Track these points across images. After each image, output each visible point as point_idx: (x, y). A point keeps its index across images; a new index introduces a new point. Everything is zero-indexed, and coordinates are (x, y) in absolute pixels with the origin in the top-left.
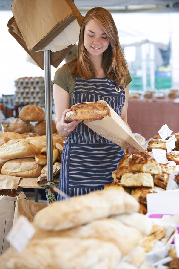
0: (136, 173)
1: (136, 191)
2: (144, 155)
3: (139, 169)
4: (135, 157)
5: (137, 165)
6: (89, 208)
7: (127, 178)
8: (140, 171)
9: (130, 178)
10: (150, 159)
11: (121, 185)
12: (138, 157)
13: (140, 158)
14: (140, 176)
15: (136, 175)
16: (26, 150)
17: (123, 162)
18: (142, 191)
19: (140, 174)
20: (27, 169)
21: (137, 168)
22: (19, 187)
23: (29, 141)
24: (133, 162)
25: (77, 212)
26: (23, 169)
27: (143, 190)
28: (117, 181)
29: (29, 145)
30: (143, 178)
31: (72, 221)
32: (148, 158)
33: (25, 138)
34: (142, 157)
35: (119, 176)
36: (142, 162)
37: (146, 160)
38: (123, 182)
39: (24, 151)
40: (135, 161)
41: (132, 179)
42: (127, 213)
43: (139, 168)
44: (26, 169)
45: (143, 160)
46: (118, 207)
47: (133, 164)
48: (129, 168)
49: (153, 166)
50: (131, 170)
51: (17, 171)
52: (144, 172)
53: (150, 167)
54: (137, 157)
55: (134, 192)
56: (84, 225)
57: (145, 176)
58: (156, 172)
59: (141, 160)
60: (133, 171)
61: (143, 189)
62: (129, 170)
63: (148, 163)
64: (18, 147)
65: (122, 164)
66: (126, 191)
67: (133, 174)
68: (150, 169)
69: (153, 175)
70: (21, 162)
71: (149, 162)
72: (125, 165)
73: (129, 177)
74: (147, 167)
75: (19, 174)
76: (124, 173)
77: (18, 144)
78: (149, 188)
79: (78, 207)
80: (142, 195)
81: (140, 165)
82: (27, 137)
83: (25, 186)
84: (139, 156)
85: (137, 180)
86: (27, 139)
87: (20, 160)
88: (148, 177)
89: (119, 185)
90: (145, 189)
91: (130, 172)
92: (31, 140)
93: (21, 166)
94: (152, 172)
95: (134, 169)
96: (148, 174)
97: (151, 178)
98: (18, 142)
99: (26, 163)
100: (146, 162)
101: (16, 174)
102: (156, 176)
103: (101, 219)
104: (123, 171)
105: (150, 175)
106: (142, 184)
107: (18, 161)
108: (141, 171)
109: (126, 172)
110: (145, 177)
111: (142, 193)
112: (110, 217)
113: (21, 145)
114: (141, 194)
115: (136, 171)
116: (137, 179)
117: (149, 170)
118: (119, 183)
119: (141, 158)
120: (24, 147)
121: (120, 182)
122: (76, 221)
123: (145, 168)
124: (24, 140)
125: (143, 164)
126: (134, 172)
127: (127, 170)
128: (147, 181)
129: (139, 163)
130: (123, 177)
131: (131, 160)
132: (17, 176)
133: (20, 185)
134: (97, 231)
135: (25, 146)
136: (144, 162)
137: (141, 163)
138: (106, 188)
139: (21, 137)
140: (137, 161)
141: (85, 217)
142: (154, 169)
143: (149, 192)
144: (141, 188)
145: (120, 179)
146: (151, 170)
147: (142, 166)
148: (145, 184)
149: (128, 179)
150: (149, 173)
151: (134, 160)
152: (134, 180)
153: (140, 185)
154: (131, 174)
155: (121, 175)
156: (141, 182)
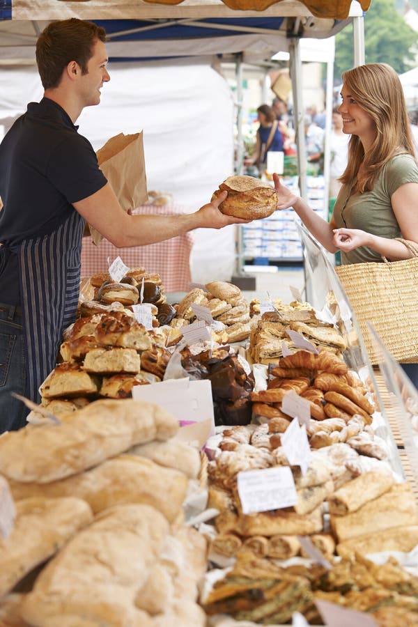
0: (111, 349)
1: (112, 379)
2: (122, 316)
3: (115, 342)
4: (106, 320)
5: (112, 335)
6: (100, 437)
7: (95, 358)
8: (117, 346)
9: (100, 358)
10: (133, 323)
11: (84, 371)
12: (114, 321)
13: (116, 323)
14: (118, 354)
15: (112, 352)
17: (80, 328)
19: (118, 350)
21: (112, 340)
24: (104, 328)
25: (80, 446)
27: (123, 379)
30: (125, 358)
32: (130, 323)
34: (119, 321)
35: (78, 354)
36: (121, 329)
37: (128, 325)
38: (88, 364)
40: (108, 329)
41: (104, 359)
42: (157, 441)
43: (115, 339)
45: (121, 326)
47: (104, 333)
48: (97, 340)
49: (139, 336)
50: (101, 343)
52: (125, 347)
53: (134, 337)
54: (109, 320)
55: (108, 383)
56: (90, 469)
57: (128, 354)
58: (143, 346)
59: (118, 326)
60: (105, 345)
61: (124, 376)
62: (98, 344)
63: (130, 331)
65: (79, 331)
66: (93, 380)
67: (105, 350)
68: (134, 341)
69: (139, 351)
71: (131, 329)
72: (87, 334)
73: (99, 356)
74: (129, 338)
76: (88, 349)
78: (133, 374)
80: (123, 388)
81: (117, 335)
84: (114, 318)
85: (113, 362)
88: (132, 356)
89: (81, 370)
90: (127, 377)
91: (99, 347)
94: (138, 346)
95: (107, 341)
96: (132, 350)
97: (137, 357)
100: (128, 330)
102: (143, 354)
104: (85, 346)
105: (135, 352)
106: (123, 368)
108: (119, 345)
109: (93, 348)
110: (128, 357)
111: (123, 384)
114: (121, 386)
115: (111, 346)
116: (114, 359)
117: (131, 344)
118: (81, 367)
119: (118, 323)
121: (82, 364)
123: (125, 339)
125: (123, 332)
126: (107, 348)
127: (93, 343)
128: (131, 363)
129: (114, 332)
130: (88, 355)
131: (101, 327)
134: (116, 481)
136: (124, 329)
137: (120, 332)
138: (59, 375)
140: (112, 329)
142: (141, 340)
143: (136, 383)
144: (122, 374)
145: (81, 359)
146: (135, 343)
147: (121, 337)
148: (128, 368)
149: (97, 360)
150: (133, 348)
151: (106, 327)
152: (108, 361)
153: (119, 370)
154: (101, 351)
155: (83, 352)
156: (120, 364)
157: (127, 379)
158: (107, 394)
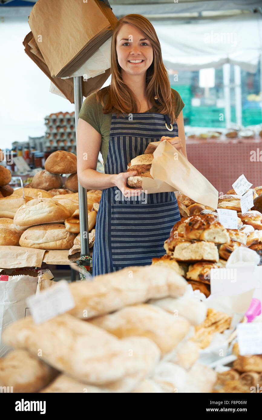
0: (195, 243)
1: (195, 266)
2: (206, 217)
3: (198, 236)
4: (193, 221)
5: (196, 231)
6: (118, 291)
7: (183, 250)
8: (199, 240)
9: (186, 250)
10: (213, 222)
11: (174, 260)
12: (198, 221)
13: (199, 222)
14: (200, 246)
15: (195, 245)
16: (53, 213)
17: (177, 227)
18: (203, 267)
19: (200, 243)
20: (54, 239)
21: (196, 235)
22: (43, 263)
23: (57, 201)
24: (190, 227)
25: (101, 295)
26: (49, 239)
27: (203, 265)
28: (170, 253)
29: (57, 206)
30: (204, 249)
31: (94, 308)
32: (211, 222)
33: (53, 196)
34: (203, 221)
35: (172, 247)
36: (203, 227)
37: (209, 224)
38: (177, 254)
39: (50, 214)
40: (193, 227)
41: (189, 250)
42: (170, 297)
43: (198, 235)
44: (52, 238)
45: (204, 225)
46: (158, 289)
47: (190, 230)
48: (185, 236)
49: (218, 233)
50: (187, 238)
51: (40, 241)
52: (206, 241)
53: (214, 233)
54: (195, 220)
55: (192, 269)
56: (112, 312)
57: (206, 246)
58: (222, 241)
59: (201, 225)
60: (190, 239)
61: (204, 263)
62: (185, 238)
63: (210, 229)
64: (42, 209)
65: (176, 230)
66: (181, 267)
67: (190, 244)
68: (214, 236)
69: (218, 245)
70: (46, 229)
71: (211, 227)
72: (181, 231)
73: (185, 248)
74: (209, 234)
75: (43, 245)
76: (178, 243)
77: (42, 204)
78: (212, 262)
79: (103, 290)
80: (203, 272)
81: (200, 231)
82: (56, 195)
83: (52, 262)
84: (199, 219)
85: (196, 252)
86: (55, 197)
87: (45, 226)
88: (211, 248)
89: (171, 259)
90: (207, 264)
91: (186, 241)
92: (61, 199)
93: (46, 235)
94: (217, 241)
95: (192, 236)
96: (211, 243)
97: (214, 249)
98: (42, 201)
99: (52, 230)
100: (208, 227)
101: (40, 245)
102: (222, 247)
103: (135, 304)
104: (176, 240)
105: (213, 244)
106: (203, 257)
107: (42, 227)
108: (201, 239)
109: (181, 242)
110: (206, 248)
111: (203, 270)
112: (148, 302)
113: (45, 206)
114: (201, 271)
115: (195, 240)
116: (196, 250)
117: (212, 238)
118: (172, 257)
119: (201, 222)
120: (49, 208)
121: (173, 254)
122: (100, 307)
123: (206, 235)
124: (50, 199)
125: (204, 229)
126: (192, 241)
127: (183, 238)
128: (209, 253)
129: (198, 229)
130: (177, 248)
131: (188, 225)
132: (41, 248)
133: (44, 261)
134: (129, 321)
135: (52, 208)
136: (205, 227)
137: (202, 229)
138: (154, 263)
139: (47, 194)
140: (196, 227)
141: (112, 302)
142: (220, 236)
144: (202, 262)
145: (172, 250)
146: (215, 238)
147: (203, 233)
148: (207, 257)
149: (184, 251)
150: (212, 242)
151: (192, 225)
152: (192, 251)
153: (200, 258)
154: (187, 244)
155: (175, 245)
156: (201, 254)
157: (206, 266)
158: (190, 278)
